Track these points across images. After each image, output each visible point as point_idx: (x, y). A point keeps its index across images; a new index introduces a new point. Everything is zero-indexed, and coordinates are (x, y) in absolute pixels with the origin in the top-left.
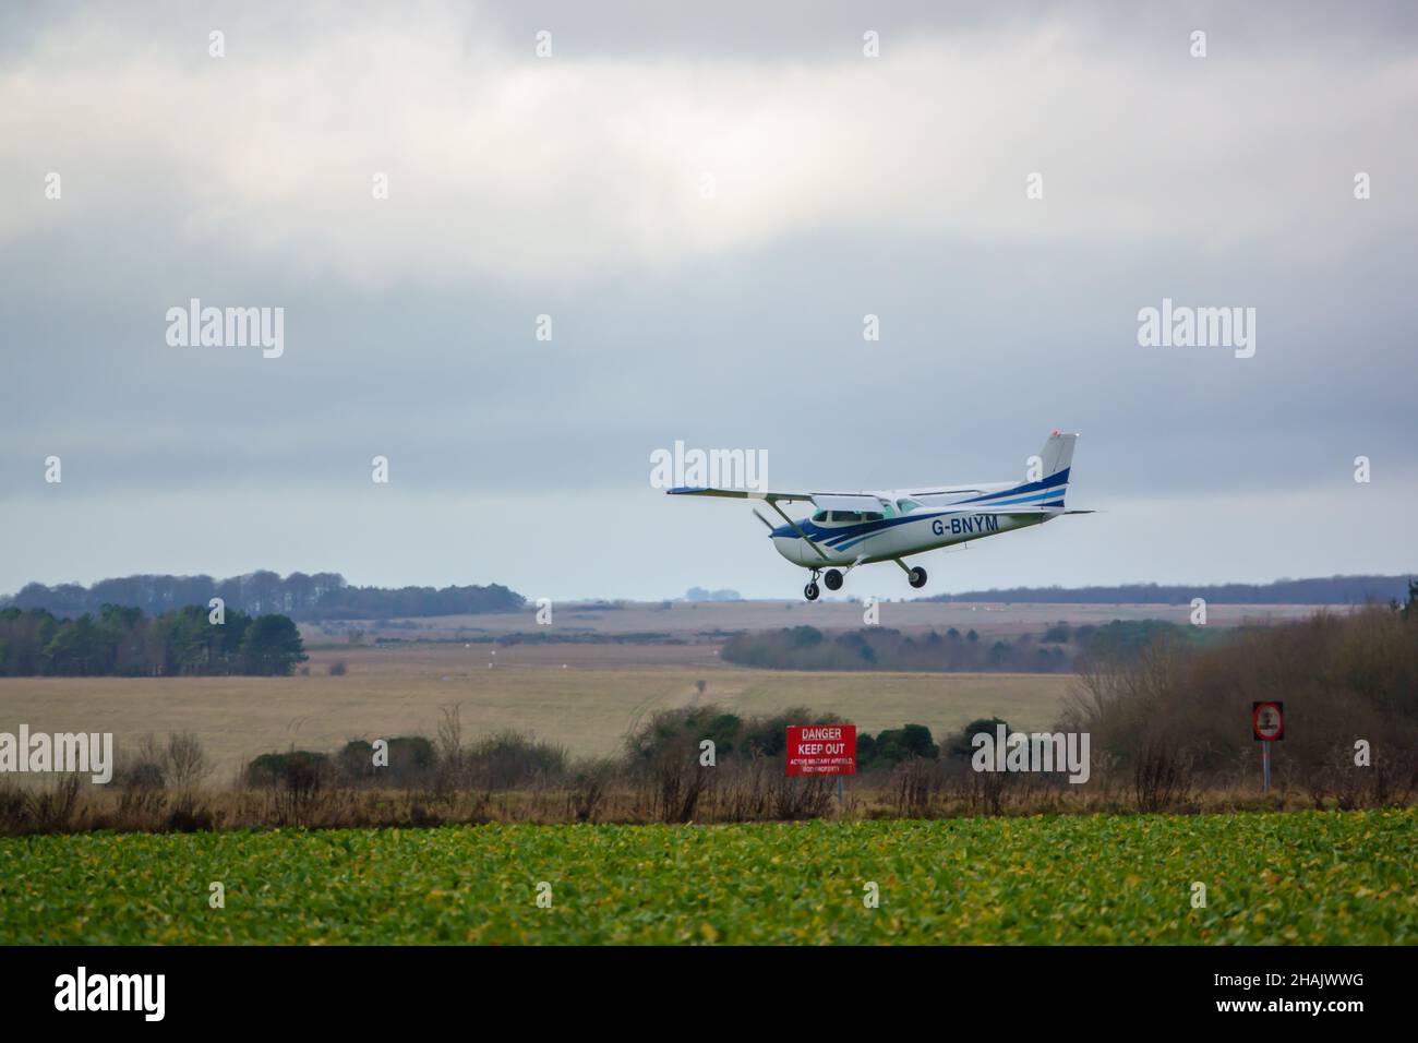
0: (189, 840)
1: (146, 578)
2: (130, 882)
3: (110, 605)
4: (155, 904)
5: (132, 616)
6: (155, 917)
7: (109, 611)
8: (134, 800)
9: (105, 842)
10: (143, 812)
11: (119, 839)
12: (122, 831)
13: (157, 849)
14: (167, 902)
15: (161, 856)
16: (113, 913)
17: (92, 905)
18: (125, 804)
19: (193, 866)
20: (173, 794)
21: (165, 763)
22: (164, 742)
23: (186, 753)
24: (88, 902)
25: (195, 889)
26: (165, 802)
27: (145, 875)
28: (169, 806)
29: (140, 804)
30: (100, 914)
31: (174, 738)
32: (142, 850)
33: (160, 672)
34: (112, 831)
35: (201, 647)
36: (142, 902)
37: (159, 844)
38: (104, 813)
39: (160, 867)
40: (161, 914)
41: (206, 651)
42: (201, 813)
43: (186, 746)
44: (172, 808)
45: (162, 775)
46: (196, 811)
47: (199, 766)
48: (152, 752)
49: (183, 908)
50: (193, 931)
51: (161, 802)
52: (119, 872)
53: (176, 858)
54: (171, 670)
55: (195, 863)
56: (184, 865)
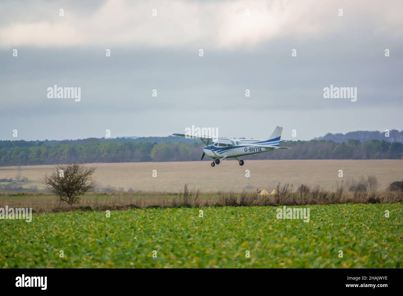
0: (374, 206)
1: (361, 131)
2: (358, 218)
3: (350, 139)
4: (365, 224)
5: (357, 142)
6: (364, 228)
7: (350, 141)
8: (358, 194)
9: (350, 206)
10: (361, 198)
11: (354, 205)
12: (355, 203)
13: (365, 208)
14: (368, 223)
15: (366, 210)
16: (353, 227)
17: (347, 224)
18: (355, 196)
19: (375, 213)
20: (369, 193)
21: (367, 184)
22: (366, 178)
23: (372, 181)
24: (346, 223)
25: (376, 219)
26: (367, 195)
27: (362, 216)
28: (368, 196)
29: (360, 195)
30: (349, 227)
31: (369, 177)
32: (361, 209)
33: (365, 158)
34: (352, 203)
35: (377, 151)
36: (361, 223)
37: (366, 207)
38: (350, 198)
39: (366, 214)
40: (366, 227)
41: (378, 152)
42: (377, 199)
43: (373, 179)
44: (369, 197)
45: (366, 187)
46: (376, 198)
47: (376, 185)
48: (363, 181)
49: (373, 225)
50: (376, 232)
51: (366, 195)
52: (354, 215)
53: (371, 211)
54: (368, 157)
55: (376, 212)
56: (373, 213)
